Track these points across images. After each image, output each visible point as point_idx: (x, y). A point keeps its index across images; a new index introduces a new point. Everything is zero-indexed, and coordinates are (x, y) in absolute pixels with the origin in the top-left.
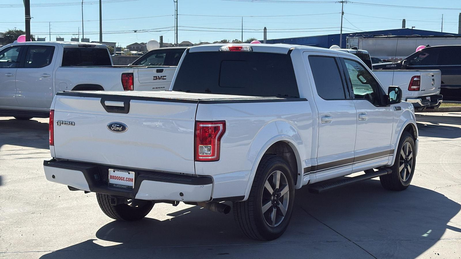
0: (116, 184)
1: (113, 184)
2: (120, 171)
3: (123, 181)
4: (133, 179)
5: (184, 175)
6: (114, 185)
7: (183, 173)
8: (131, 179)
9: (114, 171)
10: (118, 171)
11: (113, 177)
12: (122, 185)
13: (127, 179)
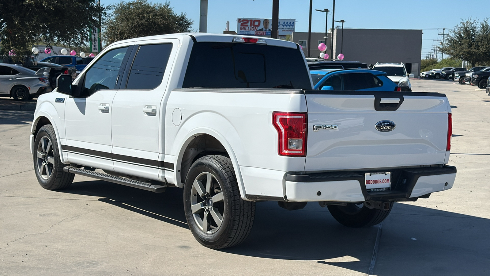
0: (373, 189)
1: (370, 189)
2: (377, 173)
3: (379, 184)
4: (389, 180)
5: (424, 167)
6: (372, 190)
7: (423, 166)
8: (387, 180)
9: (370, 175)
10: (375, 174)
11: (370, 182)
12: (379, 188)
13: (384, 181)
